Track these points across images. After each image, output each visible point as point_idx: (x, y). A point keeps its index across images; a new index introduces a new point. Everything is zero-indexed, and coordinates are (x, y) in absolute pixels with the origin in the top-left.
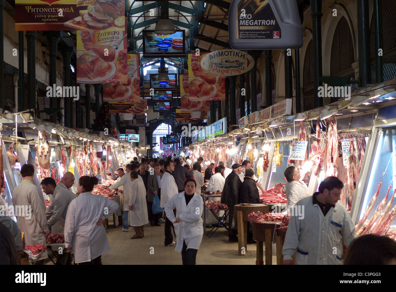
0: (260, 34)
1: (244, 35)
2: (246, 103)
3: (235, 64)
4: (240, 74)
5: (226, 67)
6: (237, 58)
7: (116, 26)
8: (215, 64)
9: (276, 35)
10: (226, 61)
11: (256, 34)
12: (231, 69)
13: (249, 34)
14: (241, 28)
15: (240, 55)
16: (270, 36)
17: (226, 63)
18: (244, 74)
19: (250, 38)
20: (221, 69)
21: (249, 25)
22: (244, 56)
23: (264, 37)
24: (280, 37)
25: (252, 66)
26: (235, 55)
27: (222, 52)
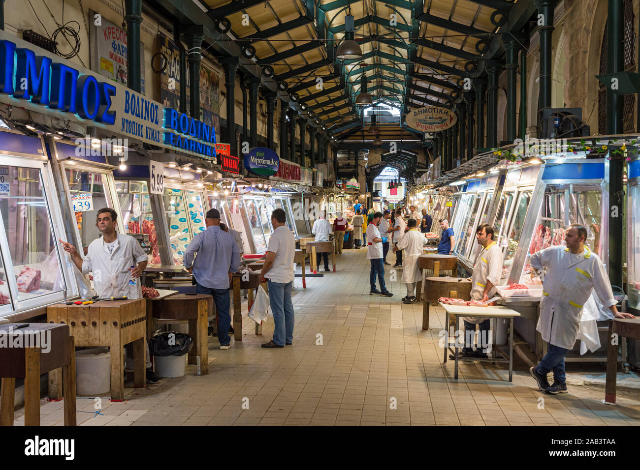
3: (438, 121)
4: (443, 129)
5: (430, 124)
6: (440, 115)
8: (419, 120)
10: (430, 118)
12: (434, 125)
15: (443, 111)
17: (430, 120)
18: (447, 130)
20: (425, 125)
22: (447, 113)
25: (454, 122)
26: (439, 112)
27: (426, 109)
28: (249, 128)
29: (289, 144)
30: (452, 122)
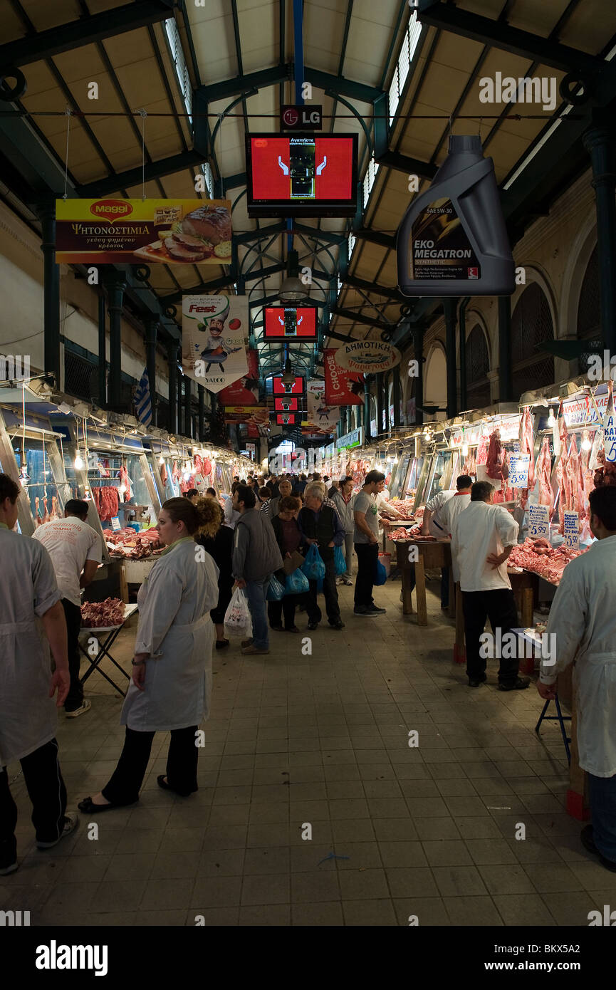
0: (446, 272)
1: (421, 273)
3: (377, 359)
4: (383, 370)
7: (217, 257)
9: (473, 273)
11: (441, 271)
12: (373, 364)
13: (429, 271)
14: (417, 262)
16: (464, 276)
17: (367, 358)
20: (360, 364)
21: (430, 258)
23: (454, 276)
24: (480, 277)
25: (397, 361)
26: (378, 347)
27: (362, 344)
30: (395, 360)
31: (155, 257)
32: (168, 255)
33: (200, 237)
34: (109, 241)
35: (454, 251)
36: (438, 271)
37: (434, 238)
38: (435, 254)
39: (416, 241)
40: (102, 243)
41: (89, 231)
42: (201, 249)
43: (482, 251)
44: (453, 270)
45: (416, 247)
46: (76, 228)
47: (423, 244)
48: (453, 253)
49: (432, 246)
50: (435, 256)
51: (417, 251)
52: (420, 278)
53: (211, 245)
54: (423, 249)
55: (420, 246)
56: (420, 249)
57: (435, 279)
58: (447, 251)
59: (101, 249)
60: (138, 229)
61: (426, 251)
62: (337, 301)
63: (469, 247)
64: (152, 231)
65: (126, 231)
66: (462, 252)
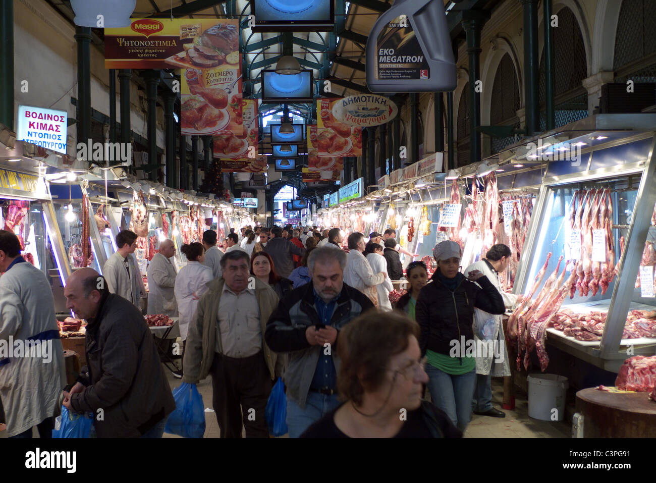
0: (404, 74)
1: (384, 74)
2: (388, 160)
3: (374, 113)
4: (380, 124)
5: (364, 116)
6: (376, 105)
7: (228, 63)
8: (350, 112)
9: (424, 74)
10: (363, 109)
11: (399, 73)
12: (369, 118)
13: (390, 73)
14: (381, 66)
15: (380, 101)
16: (417, 76)
17: (363, 111)
18: (385, 125)
19: (391, 78)
20: (357, 118)
21: (391, 63)
22: (385, 102)
23: (410, 77)
24: (429, 77)
25: (394, 114)
26: (374, 101)
27: (359, 97)
28: (118, 120)
29: (178, 150)
30: (391, 115)
31: (181, 64)
32: (190, 63)
33: (215, 48)
34: (146, 51)
35: (410, 57)
36: (398, 73)
37: (394, 47)
38: (395, 59)
39: (381, 50)
40: (140, 53)
41: (130, 43)
42: (216, 58)
43: (431, 57)
44: (408, 72)
45: (380, 54)
46: (121, 41)
47: (386, 52)
48: (409, 58)
49: (392, 54)
50: (395, 61)
51: (381, 57)
52: (383, 79)
53: (223, 54)
54: (386, 55)
55: (383, 53)
56: (383, 56)
57: (394, 78)
58: (404, 57)
59: (139, 58)
60: (168, 42)
61: (388, 57)
62: (336, 49)
63: (421, 54)
64: (178, 44)
65: (159, 43)
66: (416, 57)
